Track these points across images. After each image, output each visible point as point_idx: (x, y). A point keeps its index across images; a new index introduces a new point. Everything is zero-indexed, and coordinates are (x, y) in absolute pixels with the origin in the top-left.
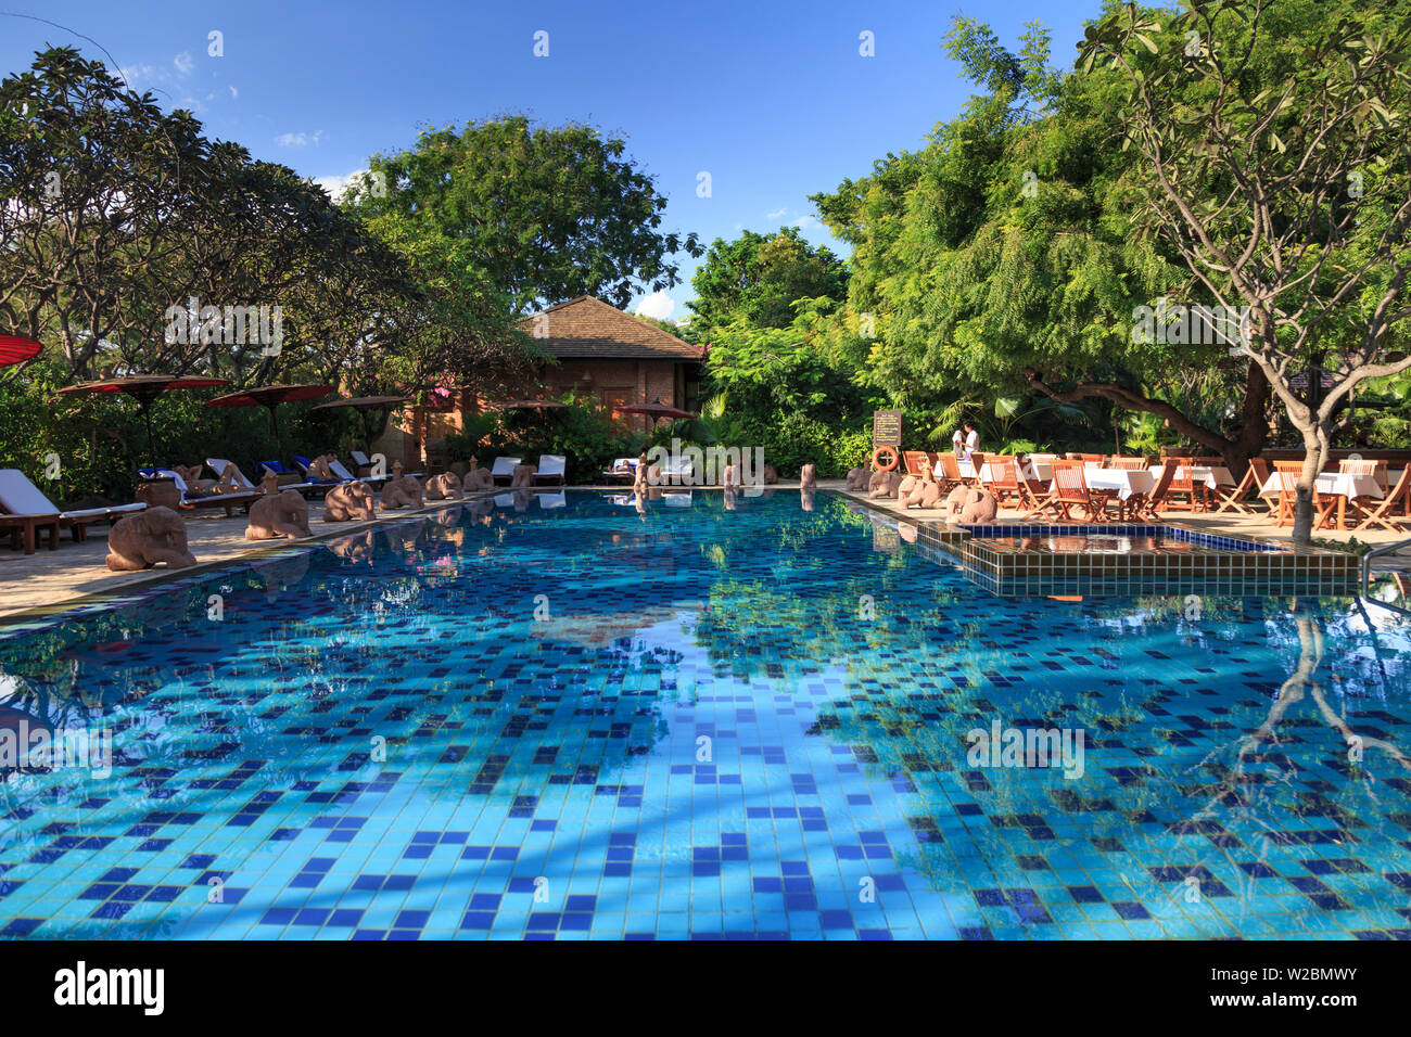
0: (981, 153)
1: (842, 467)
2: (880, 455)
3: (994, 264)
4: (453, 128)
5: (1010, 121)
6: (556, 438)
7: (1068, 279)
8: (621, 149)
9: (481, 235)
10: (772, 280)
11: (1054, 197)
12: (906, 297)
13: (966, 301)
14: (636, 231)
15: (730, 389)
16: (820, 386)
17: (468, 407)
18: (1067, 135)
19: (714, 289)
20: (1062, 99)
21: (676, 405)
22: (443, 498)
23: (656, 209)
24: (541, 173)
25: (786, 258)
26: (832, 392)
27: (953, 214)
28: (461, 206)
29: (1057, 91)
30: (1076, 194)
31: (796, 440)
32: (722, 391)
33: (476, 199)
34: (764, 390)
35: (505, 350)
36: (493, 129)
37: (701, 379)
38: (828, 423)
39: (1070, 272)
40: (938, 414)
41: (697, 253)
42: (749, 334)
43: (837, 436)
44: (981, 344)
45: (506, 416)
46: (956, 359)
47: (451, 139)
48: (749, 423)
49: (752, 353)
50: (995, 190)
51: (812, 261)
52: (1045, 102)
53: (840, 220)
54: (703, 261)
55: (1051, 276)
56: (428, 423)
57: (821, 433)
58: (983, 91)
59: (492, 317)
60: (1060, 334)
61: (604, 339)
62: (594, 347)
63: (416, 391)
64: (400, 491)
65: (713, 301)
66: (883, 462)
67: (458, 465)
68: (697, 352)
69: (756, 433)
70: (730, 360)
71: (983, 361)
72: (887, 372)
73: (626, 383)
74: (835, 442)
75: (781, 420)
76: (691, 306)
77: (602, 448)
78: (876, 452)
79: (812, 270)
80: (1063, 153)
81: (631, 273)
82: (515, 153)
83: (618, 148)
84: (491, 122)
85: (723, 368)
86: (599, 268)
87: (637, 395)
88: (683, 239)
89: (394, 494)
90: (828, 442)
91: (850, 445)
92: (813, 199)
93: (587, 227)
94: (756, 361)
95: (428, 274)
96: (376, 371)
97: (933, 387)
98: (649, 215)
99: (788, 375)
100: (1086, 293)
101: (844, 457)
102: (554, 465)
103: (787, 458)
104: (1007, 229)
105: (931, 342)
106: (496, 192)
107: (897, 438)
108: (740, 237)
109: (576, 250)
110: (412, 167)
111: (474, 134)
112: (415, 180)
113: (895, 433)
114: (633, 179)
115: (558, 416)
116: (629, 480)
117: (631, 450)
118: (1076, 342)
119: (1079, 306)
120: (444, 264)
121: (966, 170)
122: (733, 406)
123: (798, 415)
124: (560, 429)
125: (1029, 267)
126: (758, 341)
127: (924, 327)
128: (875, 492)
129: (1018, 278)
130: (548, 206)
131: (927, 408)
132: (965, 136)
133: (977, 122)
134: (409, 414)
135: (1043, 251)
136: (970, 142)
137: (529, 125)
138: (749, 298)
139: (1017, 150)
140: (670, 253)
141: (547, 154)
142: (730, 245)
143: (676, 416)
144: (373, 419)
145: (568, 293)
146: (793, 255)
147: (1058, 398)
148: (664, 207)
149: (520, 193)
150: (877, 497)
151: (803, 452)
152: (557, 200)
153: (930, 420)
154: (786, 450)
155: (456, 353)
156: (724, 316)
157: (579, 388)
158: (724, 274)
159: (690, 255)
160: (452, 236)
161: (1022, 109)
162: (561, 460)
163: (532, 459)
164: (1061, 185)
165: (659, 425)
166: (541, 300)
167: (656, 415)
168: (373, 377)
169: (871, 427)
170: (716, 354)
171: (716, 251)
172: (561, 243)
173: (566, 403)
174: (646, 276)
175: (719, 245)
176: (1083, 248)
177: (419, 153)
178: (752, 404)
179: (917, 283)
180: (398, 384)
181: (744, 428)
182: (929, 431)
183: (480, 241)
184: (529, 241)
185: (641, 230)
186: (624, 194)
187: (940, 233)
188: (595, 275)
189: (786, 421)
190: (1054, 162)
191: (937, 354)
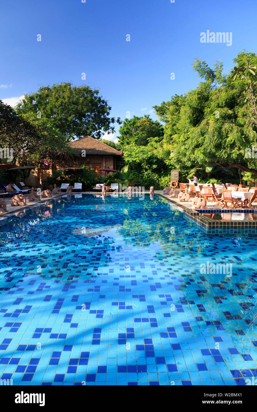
0: (203, 99)
1: (162, 186)
2: (173, 183)
3: (206, 132)
4: (49, 86)
5: (211, 89)
6: (79, 178)
7: (227, 137)
8: (98, 92)
9: (57, 118)
10: (142, 130)
11: (224, 113)
12: (180, 140)
13: (198, 142)
14: (102, 117)
15: (130, 164)
16: (155, 163)
17: (54, 168)
18: (228, 95)
19: (125, 133)
20: (226, 84)
21: (114, 169)
22: (46, 197)
23: (108, 110)
24: (75, 100)
25: (146, 124)
26: (159, 165)
27: (194, 116)
28: (51, 109)
29: (225, 81)
30: (230, 112)
31: (148, 178)
32: (127, 164)
33: (56, 107)
34: (140, 164)
35: (64, 152)
36: (61, 86)
37: (121, 160)
38: (158, 174)
39: (228, 135)
40: (189, 171)
41: (120, 123)
42: (135, 148)
43: (160, 177)
44: (202, 155)
45: (65, 171)
46: (195, 158)
47: (48, 89)
48: (135, 173)
49: (136, 153)
50: (207, 110)
51: (153, 125)
52: (222, 84)
53: (162, 114)
54: (122, 125)
55: (223, 136)
56: (42, 173)
57: (156, 177)
58: (204, 80)
59: (60, 143)
60: (225, 153)
61: (93, 149)
62: (90, 151)
63: (38, 164)
64: (33, 196)
65: (125, 136)
66: (173, 185)
67: (51, 186)
68: (120, 153)
69: (137, 177)
70: (130, 155)
71: (203, 159)
72: (175, 161)
73: (99, 162)
74: (160, 179)
75: (144, 173)
76: (118, 138)
77: (93, 181)
78: (171, 182)
79: (153, 128)
80: (226, 100)
81: (101, 129)
82: (67, 94)
83: (97, 92)
84: (60, 84)
85: (128, 158)
86: (92, 127)
87: (103, 165)
88: (116, 119)
89: (32, 197)
90: (158, 179)
91: (164, 180)
92: (154, 107)
93: (88, 115)
94: (137, 156)
95: (42, 130)
96: (27, 158)
97: (188, 165)
98: (106, 112)
99: (146, 160)
100: (233, 142)
101: (162, 184)
102: (78, 186)
103: (145, 184)
104: (210, 122)
105: (188, 153)
106: (62, 105)
107: (177, 179)
108: (133, 118)
109: (85, 122)
110: (37, 98)
111: (55, 88)
112: (38, 101)
113: (177, 177)
114: (101, 101)
115: (80, 172)
116: (100, 191)
117: (101, 181)
118: (229, 155)
119: (231, 145)
120: (46, 127)
121: (198, 104)
122: (130, 168)
123: (149, 171)
124: (80, 175)
125: (216, 133)
126: (138, 150)
127: (186, 149)
128: (171, 196)
129: (213, 136)
130: (77, 109)
131: (186, 169)
132: (198, 94)
133: (202, 90)
134: (37, 170)
135: (221, 128)
136: (199, 96)
137: (71, 85)
138: (135, 136)
139: (213, 98)
140: (112, 123)
141: (77, 94)
142: (130, 120)
143: (114, 172)
144: (26, 172)
145: (83, 134)
146: (148, 124)
147: (224, 168)
148: (111, 110)
149: (68, 105)
150: (172, 197)
151: (150, 182)
152: (80, 107)
153: (187, 173)
154: (146, 181)
155: (50, 153)
156: (128, 141)
157: (86, 163)
158: (128, 129)
159: (118, 124)
160: (49, 118)
161: (215, 86)
162: (81, 184)
163: (72, 184)
164: (226, 109)
165: (109, 174)
166: (75, 137)
167: (108, 172)
168: (26, 160)
169: (170, 175)
170: (126, 154)
171: (126, 122)
172: (81, 120)
173: (82, 168)
174: (106, 130)
175: (127, 120)
176: (232, 128)
177: (39, 93)
178: (136, 168)
179: (184, 137)
180: (33, 162)
181: (134, 175)
182: (187, 176)
183: (57, 119)
184: (71, 119)
185: (104, 116)
186: (99, 106)
187: (191, 122)
188: (90, 130)
189: (146, 173)
190: (224, 102)
191: (189, 157)
